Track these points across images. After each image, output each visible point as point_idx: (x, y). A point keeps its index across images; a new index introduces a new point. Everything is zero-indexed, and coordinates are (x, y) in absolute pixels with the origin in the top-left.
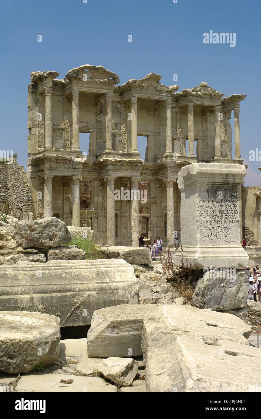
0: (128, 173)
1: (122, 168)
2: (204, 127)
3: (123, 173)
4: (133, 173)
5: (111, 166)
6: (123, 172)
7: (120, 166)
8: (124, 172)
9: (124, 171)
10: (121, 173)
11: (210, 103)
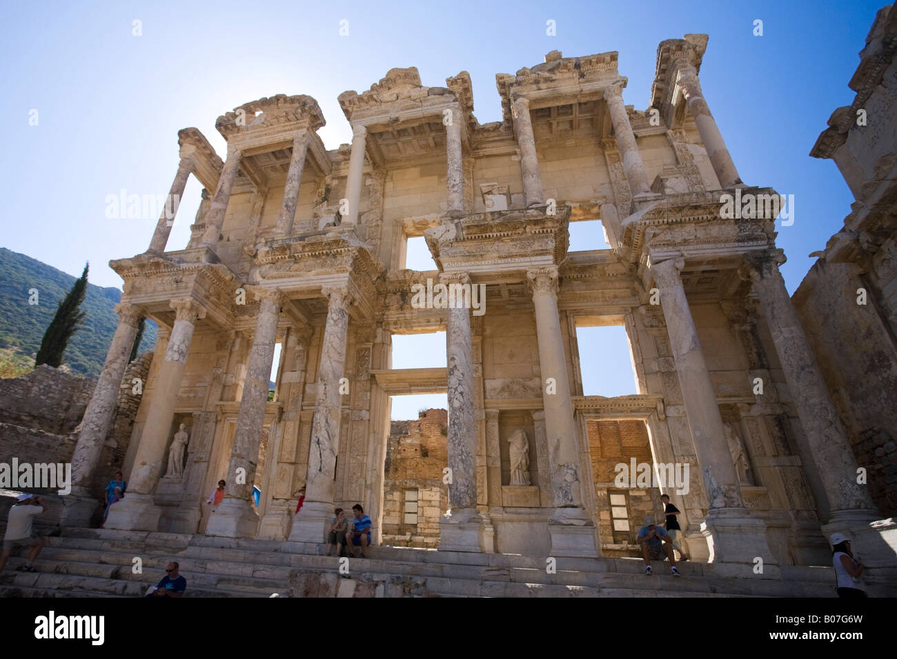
0: (312, 277)
1: (296, 266)
2: (612, 175)
3: (298, 279)
4: (327, 276)
5: (268, 266)
6: (298, 276)
7: (292, 264)
8: (300, 276)
9: (298, 273)
10: (292, 279)
11: (582, 85)
